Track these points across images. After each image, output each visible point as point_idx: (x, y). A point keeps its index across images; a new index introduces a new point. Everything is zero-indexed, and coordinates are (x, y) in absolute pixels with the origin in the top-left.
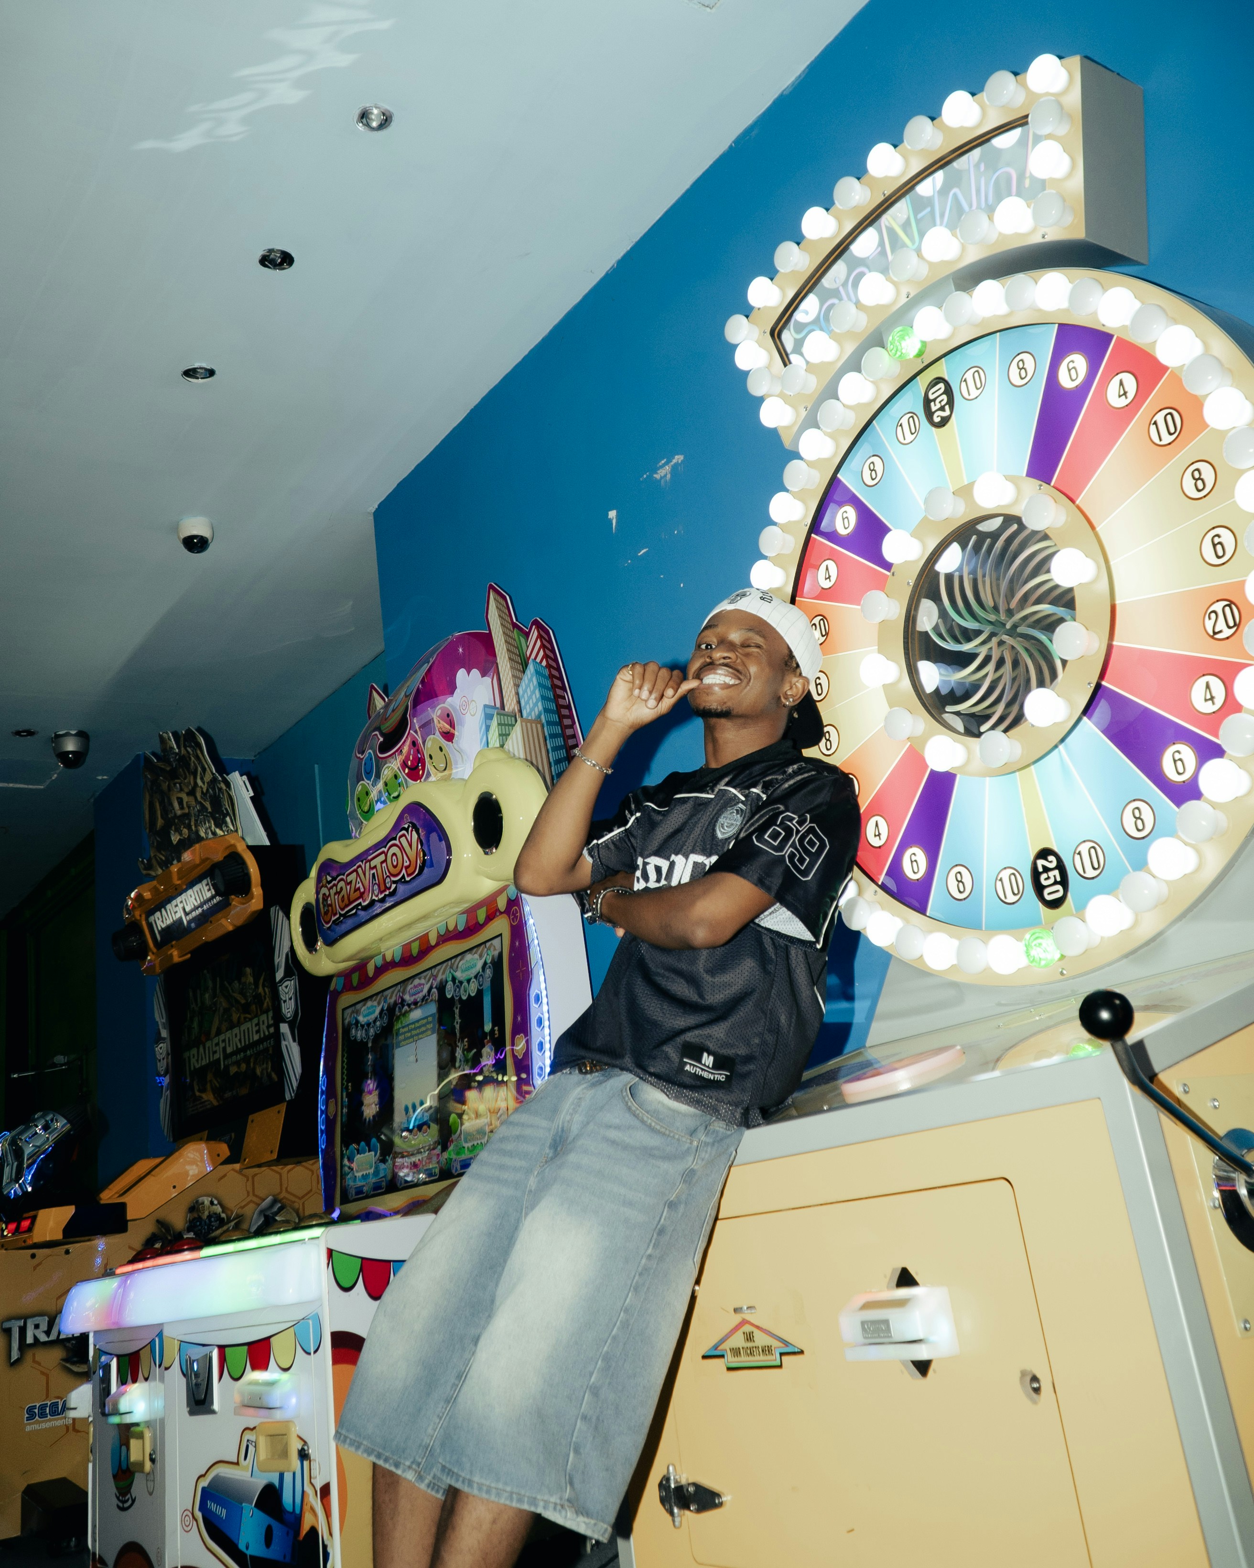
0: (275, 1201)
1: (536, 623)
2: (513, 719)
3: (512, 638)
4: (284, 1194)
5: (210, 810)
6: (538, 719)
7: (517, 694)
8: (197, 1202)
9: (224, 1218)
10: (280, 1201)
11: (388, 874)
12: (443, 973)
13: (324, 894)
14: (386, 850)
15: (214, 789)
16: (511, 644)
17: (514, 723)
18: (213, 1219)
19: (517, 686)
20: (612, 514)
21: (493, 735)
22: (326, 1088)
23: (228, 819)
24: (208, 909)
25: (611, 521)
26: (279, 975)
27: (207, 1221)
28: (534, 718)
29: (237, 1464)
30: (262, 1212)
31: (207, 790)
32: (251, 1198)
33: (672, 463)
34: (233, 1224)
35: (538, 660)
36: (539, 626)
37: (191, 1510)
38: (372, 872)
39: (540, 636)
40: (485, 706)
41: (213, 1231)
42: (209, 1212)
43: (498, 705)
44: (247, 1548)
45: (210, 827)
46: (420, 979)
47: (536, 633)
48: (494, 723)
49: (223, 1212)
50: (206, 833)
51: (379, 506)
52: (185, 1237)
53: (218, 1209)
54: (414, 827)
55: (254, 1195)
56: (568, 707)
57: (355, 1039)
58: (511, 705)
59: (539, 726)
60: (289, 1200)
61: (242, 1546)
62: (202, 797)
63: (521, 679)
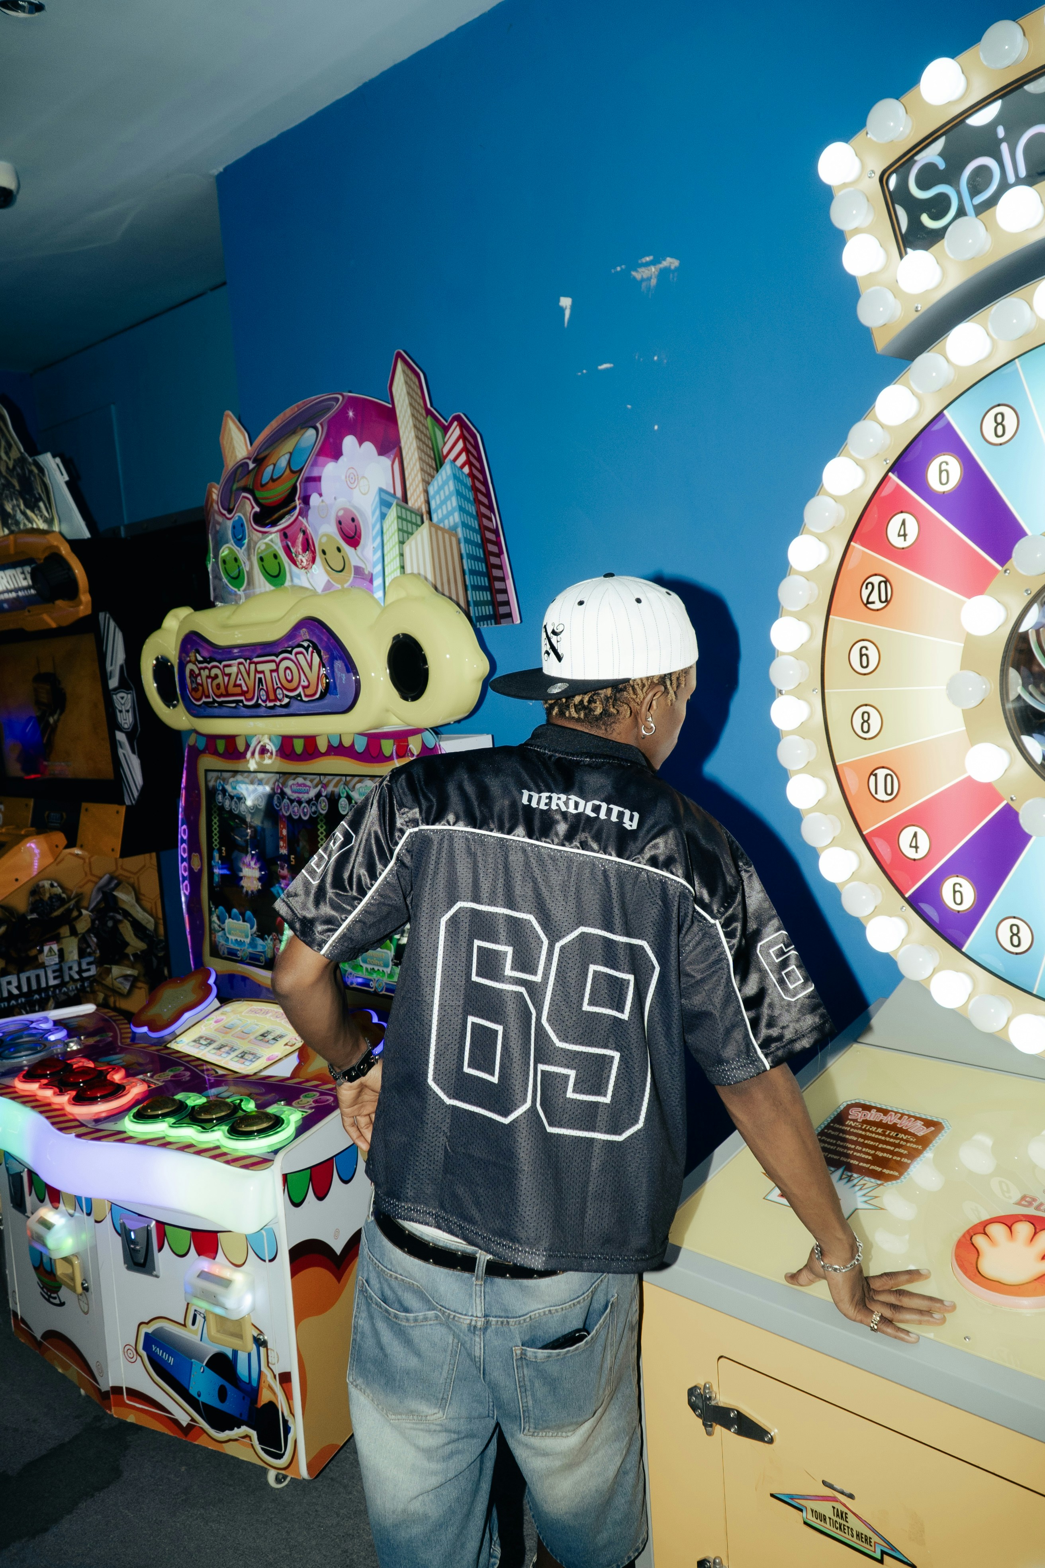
0: (112, 878)
1: (457, 418)
2: (419, 518)
3: (423, 425)
4: (120, 872)
5: (17, 487)
6: (452, 530)
7: (426, 492)
8: (38, 886)
9: (64, 898)
10: (116, 878)
11: (279, 685)
12: (336, 786)
13: (192, 671)
14: (278, 660)
15: (23, 469)
16: (422, 432)
17: (419, 522)
18: (54, 900)
19: (427, 483)
20: (566, 302)
21: (390, 526)
22: (189, 837)
23: (41, 504)
24: (24, 597)
25: (562, 310)
26: (113, 683)
27: (49, 902)
28: (447, 527)
29: (184, 1325)
30: (100, 889)
31: (14, 467)
32: (90, 877)
33: (661, 266)
34: (73, 902)
35: (459, 462)
36: (463, 425)
37: (134, 1346)
38: (258, 676)
39: (462, 436)
40: (381, 490)
41: (55, 910)
42: (50, 894)
43: (399, 494)
44: (199, 1396)
45: (19, 506)
46: (305, 779)
47: (458, 432)
48: (393, 513)
49: (63, 892)
50: (13, 509)
51: (226, 169)
52: (29, 918)
53: (59, 890)
54: (315, 647)
55: (92, 875)
56: (496, 532)
57: (223, 805)
58: (416, 500)
59: (454, 540)
60: (124, 876)
61: (193, 1392)
62: (7, 472)
63: (433, 477)
